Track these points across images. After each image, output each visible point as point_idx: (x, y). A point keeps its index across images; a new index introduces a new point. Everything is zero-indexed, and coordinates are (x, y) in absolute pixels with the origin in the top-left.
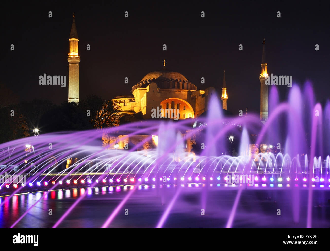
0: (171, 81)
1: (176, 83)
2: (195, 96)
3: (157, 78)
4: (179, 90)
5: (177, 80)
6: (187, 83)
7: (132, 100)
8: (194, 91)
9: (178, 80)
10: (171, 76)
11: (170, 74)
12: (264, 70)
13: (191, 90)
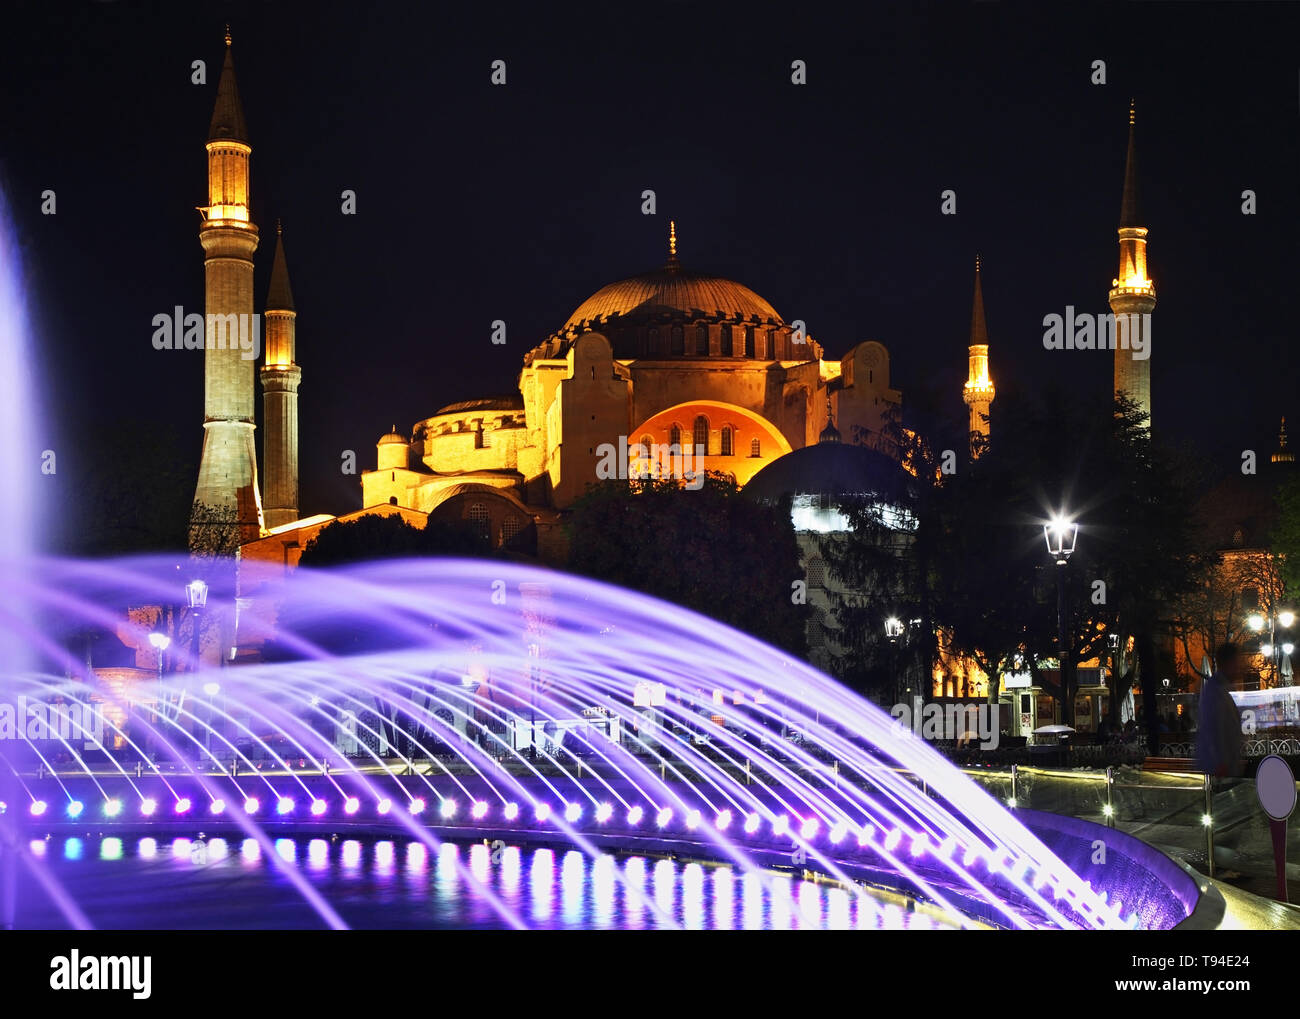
0: (690, 321)
1: (717, 329)
2: (803, 390)
3: (628, 311)
4: (728, 365)
5: (722, 315)
6: (771, 327)
7: (514, 419)
8: (796, 363)
9: (728, 318)
10: (693, 301)
11: (691, 291)
12: (1129, 258)
13: (786, 360)
